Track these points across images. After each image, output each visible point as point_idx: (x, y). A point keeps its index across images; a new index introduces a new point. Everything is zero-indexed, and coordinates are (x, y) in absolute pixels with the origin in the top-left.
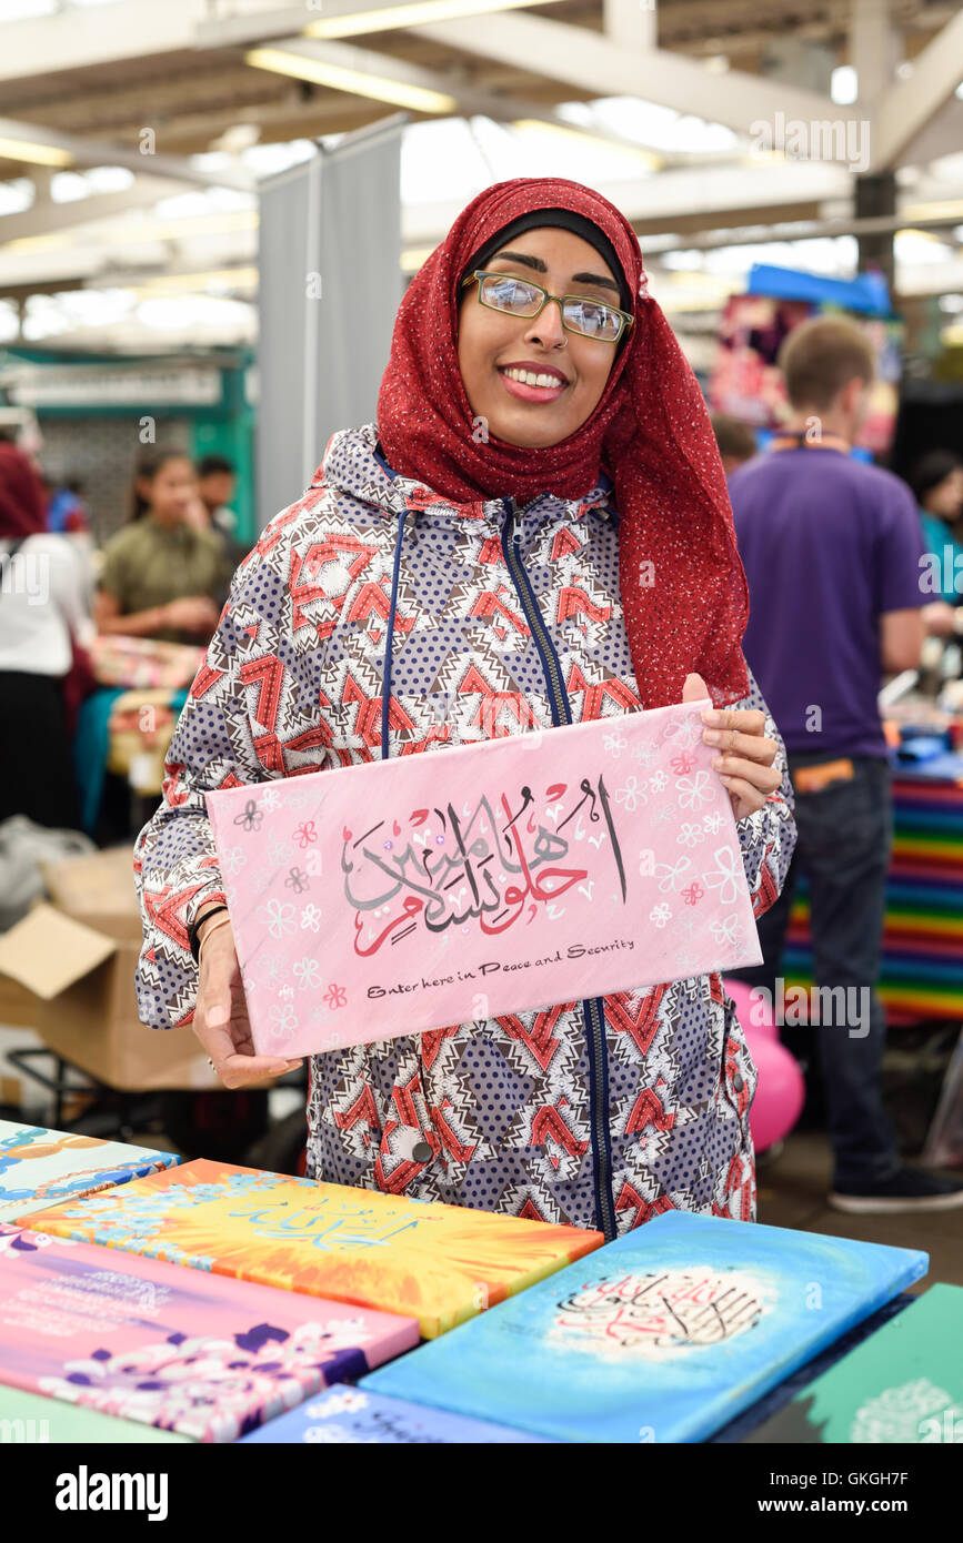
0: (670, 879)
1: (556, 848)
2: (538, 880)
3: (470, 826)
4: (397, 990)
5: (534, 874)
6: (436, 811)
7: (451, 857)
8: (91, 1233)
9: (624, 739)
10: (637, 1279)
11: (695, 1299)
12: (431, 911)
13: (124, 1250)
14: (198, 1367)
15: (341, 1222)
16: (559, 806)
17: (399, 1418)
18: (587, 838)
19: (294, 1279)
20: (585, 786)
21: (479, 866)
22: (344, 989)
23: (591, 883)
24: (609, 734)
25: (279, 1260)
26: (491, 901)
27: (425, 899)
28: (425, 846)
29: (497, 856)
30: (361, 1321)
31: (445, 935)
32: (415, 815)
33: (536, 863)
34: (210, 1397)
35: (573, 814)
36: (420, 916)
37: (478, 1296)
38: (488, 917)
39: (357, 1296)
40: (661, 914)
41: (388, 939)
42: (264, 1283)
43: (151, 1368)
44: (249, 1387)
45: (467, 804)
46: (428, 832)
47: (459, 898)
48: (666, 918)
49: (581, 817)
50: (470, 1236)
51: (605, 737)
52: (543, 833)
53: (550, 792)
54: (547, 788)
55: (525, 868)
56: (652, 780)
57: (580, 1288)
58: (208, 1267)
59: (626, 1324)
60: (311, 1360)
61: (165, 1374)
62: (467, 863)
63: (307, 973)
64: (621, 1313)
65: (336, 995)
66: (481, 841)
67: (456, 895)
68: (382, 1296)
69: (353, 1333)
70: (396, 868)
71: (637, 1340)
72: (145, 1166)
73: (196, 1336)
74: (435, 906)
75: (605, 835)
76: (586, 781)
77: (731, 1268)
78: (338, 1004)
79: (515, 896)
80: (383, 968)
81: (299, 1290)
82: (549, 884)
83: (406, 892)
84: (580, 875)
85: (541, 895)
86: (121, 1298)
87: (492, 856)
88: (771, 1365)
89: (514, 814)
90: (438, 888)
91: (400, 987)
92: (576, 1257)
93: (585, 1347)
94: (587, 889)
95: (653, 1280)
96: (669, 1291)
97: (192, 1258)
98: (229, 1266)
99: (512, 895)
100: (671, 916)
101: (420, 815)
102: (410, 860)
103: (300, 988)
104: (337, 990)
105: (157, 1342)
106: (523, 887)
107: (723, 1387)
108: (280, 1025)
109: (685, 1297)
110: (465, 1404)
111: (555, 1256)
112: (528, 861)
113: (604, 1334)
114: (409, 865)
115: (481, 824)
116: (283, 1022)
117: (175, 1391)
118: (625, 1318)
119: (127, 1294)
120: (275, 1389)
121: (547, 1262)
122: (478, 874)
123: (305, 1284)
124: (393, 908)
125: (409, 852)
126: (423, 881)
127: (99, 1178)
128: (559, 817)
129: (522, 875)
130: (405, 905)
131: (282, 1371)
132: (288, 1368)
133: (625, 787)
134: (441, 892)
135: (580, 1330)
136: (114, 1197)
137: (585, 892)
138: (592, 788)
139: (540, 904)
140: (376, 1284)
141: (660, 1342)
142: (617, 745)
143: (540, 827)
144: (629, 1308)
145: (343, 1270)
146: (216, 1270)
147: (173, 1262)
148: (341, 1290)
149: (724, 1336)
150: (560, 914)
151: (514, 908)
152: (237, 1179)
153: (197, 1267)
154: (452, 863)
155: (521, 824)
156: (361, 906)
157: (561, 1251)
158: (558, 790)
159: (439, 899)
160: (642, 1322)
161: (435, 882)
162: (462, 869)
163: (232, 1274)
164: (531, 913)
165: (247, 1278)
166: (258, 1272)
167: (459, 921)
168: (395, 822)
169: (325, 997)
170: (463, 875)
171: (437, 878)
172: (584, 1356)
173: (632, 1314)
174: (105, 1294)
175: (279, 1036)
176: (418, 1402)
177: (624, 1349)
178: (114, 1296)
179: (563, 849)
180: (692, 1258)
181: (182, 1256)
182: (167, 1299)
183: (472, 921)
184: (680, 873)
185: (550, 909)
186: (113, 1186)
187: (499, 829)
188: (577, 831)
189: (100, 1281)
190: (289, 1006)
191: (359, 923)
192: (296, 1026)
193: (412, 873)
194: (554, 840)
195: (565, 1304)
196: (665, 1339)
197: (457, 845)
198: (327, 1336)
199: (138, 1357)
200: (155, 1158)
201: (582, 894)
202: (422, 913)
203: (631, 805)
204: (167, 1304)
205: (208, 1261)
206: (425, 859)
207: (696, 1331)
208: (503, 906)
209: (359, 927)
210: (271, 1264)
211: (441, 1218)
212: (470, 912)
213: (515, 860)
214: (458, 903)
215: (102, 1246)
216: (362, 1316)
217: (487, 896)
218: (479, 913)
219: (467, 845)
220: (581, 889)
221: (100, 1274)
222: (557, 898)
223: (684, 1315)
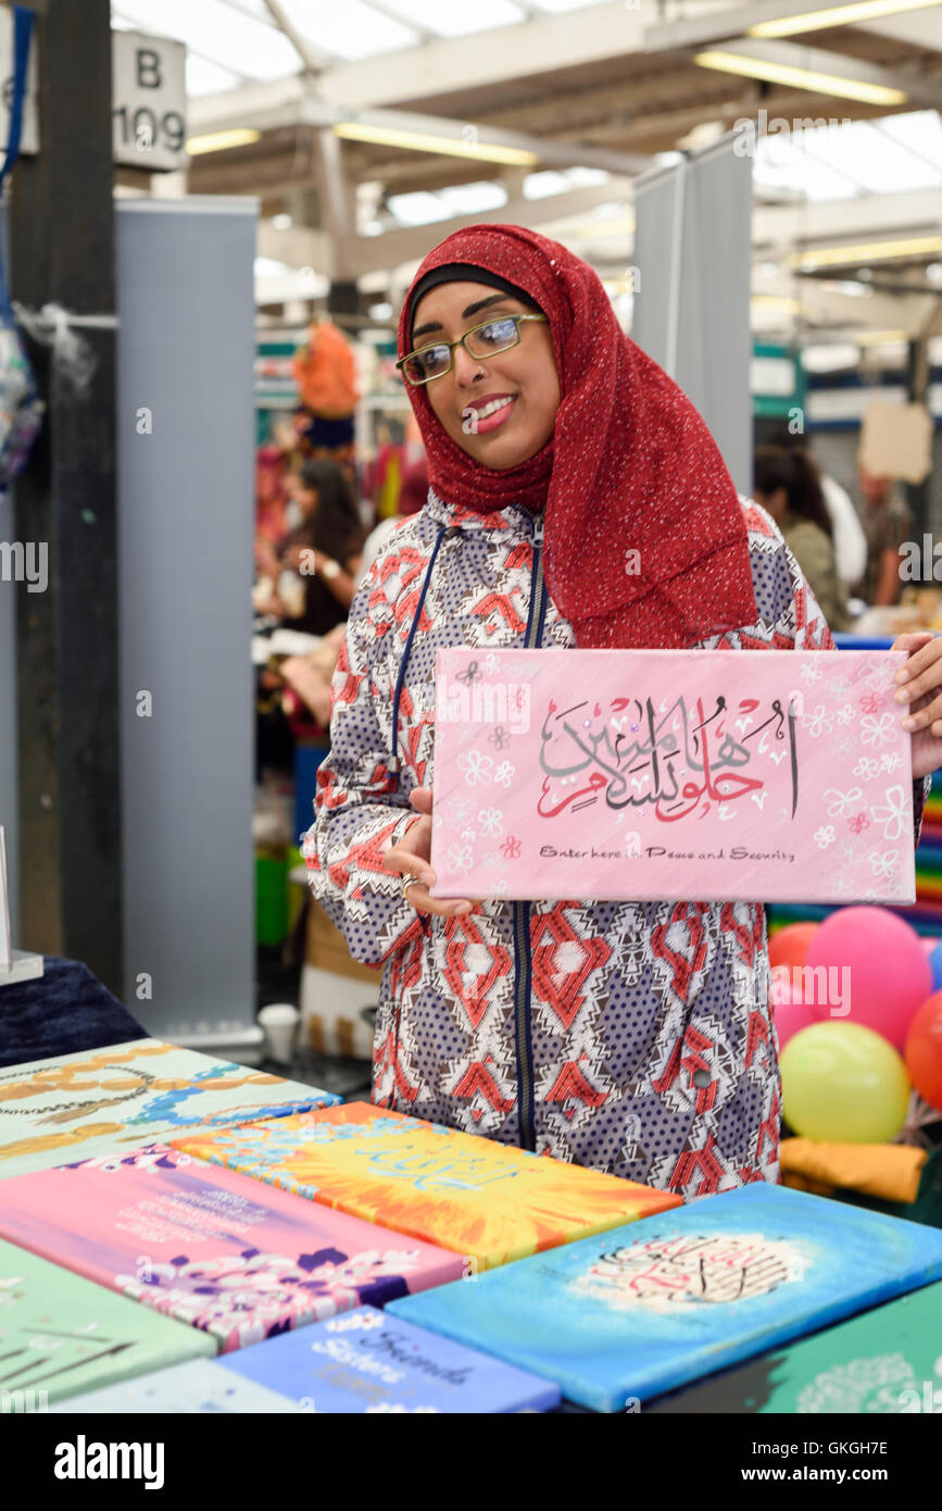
0: (839, 806)
1: (737, 756)
2: (718, 780)
3: (663, 722)
4: (568, 853)
5: (714, 775)
6: (636, 702)
7: (641, 744)
8: (226, 1157)
9: (821, 672)
10: (689, 1239)
11: (730, 1263)
12: (614, 789)
13: (249, 1175)
14: (256, 1279)
15: (451, 1166)
16: (749, 719)
17: (403, 1339)
18: (769, 753)
19: (378, 1212)
20: (777, 707)
21: (665, 758)
22: (520, 843)
23: (765, 794)
24: (808, 664)
25: (377, 1196)
26: (670, 791)
27: (610, 778)
28: (619, 730)
29: (683, 753)
30: (416, 1253)
31: (621, 814)
32: (617, 701)
33: (717, 766)
34: (250, 1304)
35: (762, 727)
36: (602, 792)
37: (533, 1240)
38: (664, 806)
39: (428, 1233)
40: (825, 836)
41: (569, 807)
42: (353, 1214)
43: (214, 1276)
44: (289, 1299)
45: (665, 700)
46: (625, 719)
47: (640, 784)
48: (828, 840)
49: (767, 733)
50: (559, 1188)
51: (804, 666)
52: (729, 740)
53: (744, 704)
54: (741, 701)
55: (706, 768)
56: (839, 713)
57: (630, 1243)
58: (311, 1195)
59: (653, 1279)
60: (353, 1282)
61: (224, 1282)
62: (655, 754)
63: (491, 822)
64: (655, 1267)
65: (511, 847)
66: (670, 736)
67: (639, 779)
68: (446, 1233)
69: (401, 1262)
70: (589, 745)
71: (655, 1293)
72: (307, 1105)
73: (269, 1252)
74: (618, 786)
75: (786, 753)
76: (777, 702)
77: (781, 1238)
78: (512, 855)
79: (692, 791)
80: (559, 831)
81: (380, 1223)
82: (726, 787)
83: (594, 768)
84: (755, 785)
85: (716, 795)
86: (222, 1215)
87: (678, 752)
88: (765, 1327)
89: (706, 718)
90: (624, 770)
91: (571, 852)
92: (646, 1214)
93: (602, 1295)
94: (760, 798)
95: (701, 1242)
96: (708, 1252)
97: (300, 1186)
98: (328, 1196)
99: (690, 790)
100: (834, 839)
101: (622, 703)
102: (604, 739)
103: (481, 834)
104: (513, 843)
105: (232, 1254)
106: (701, 786)
107: (706, 1341)
108: (456, 863)
109: (723, 1260)
110: (465, 1332)
111: (625, 1213)
112: (711, 763)
113: (627, 1286)
114: (602, 746)
115: (674, 722)
116: (460, 861)
117: (225, 1297)
118: (657, 1273)
119: (231, 1213)
120: (309, 1303)
121: (615, 1217)
122: (662, 765)
123: (384, 1218)
124: (580, 780)
125: (605, 733)
126: (611, 761)
127: (262, 1112)
128: (746, 730)
129: (702, 774)
130: (591, 779)
131: (324, 1289)
132: (330, 1286)
133: (813, 714)
134: (626, 775)
135: (608, 1280)
136: (265, 1129)
137: (758, 801)
138: (782, 709)
139: (714, 803)
140: (448, 1223)
141: (674, 1297)
142: (813, 675)
143: (727, 736)
144: (665, 1264)
145: (427, 1208)
146: (317, 1199)
147: (285, 1189)
148: (413, 1225)
149: (737, 1297)
150: (730, 817)
151: (690, 802)
152: (380, 1122)
153: (303, 1195)
154: (641, 751)
155: (710, 728)
156: (551, 772)
157: (632, 1209)
158: (750, 705)
159: (623, 780)
160: (667, 1278)
161: (622, 765)
162: (649, 758)
163: (328, 1204)
164: (704, 810)
165: (341, 1209)
166: (350, 1203)
167: (636, 803)
168: (597, 705)
169: (502, 847)
170: (648, 764)
171: (625, 761)
172: (597, 1302)
173: (663, 1271)
174: (210, 1209)
175: (453, 872)
176: (429, 1328)
177: (637, 1301)
178: (217, 1213)
179: (744, 758)
180: (749, 1226)
181: (294, 1185)
182: (262, 1219)
183: (649, 807)
184: (849, 801)
185: (723, 811)
186: (271, 1119)
187: (690, 728)
188: (761, 744)
189: (212, 1199)
190: (467, 847)
191: (547, 786)
192: (470, 867)
193: (603, 752)
194: (738, 749)
195: (608, 1257)
196: (680, 1295)
197: (649, 735)
198: (379, 1263)
199: (209, 1267)
200: (319, 1099)
201: (755, 803)
202: (604, 789)
203: (816, 730)
204: (260, 1224)
205: (312, 1190)
206: (617, 742)
207: (714, 1290)
208: (680, 798)
209: (546, 790)
210: (364, 1199)
211: (542, 1171)
212: (649, 797)
213: (699, 759)
214: (639, 787)
215: (232, 1171)
216: (419, 1249)
217: (666, 785)
218: (657, 800)
219: (658, 737)
220: (755, 797)
221: (216, 1193)
222: (730, 801)
223: (711, 1275)
